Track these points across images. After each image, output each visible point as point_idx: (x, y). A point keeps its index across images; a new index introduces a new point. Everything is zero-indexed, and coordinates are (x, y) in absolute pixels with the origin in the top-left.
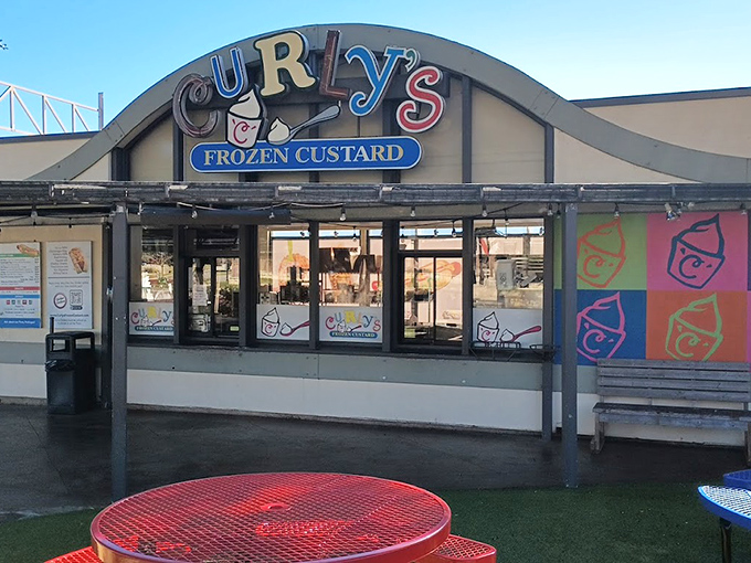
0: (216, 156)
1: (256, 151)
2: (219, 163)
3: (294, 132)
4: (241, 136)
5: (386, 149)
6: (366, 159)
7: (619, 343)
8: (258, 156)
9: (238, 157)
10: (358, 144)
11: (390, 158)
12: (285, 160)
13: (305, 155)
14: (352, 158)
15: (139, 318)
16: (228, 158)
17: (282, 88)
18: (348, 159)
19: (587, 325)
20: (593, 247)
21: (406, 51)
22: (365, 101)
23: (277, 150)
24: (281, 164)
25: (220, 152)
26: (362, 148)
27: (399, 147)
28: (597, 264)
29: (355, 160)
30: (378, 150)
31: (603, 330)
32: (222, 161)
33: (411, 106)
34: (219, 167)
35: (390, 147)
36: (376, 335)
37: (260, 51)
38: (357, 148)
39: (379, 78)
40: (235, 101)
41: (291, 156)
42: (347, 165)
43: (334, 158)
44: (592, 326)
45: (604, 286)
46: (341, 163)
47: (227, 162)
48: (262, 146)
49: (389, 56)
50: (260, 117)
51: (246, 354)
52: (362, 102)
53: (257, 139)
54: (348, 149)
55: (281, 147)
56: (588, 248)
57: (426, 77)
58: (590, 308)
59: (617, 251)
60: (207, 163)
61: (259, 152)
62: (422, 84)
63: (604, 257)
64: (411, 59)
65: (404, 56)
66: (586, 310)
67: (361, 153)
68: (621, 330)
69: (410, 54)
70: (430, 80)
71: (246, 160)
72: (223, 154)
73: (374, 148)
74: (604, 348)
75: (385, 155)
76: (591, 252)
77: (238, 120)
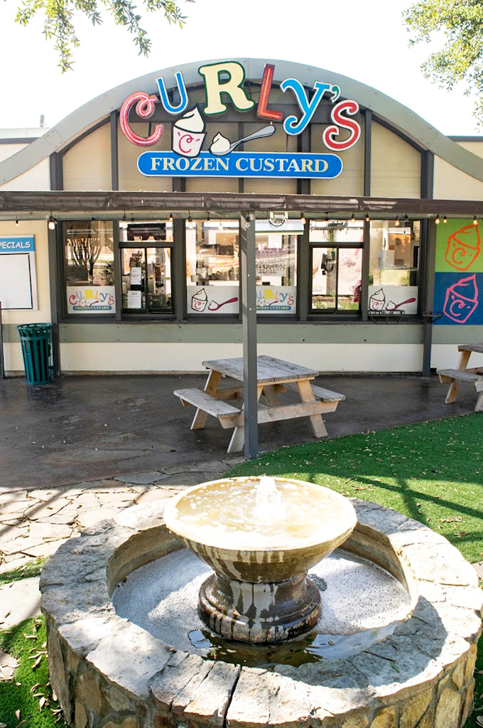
0: (162, 163)
1: (199, 160)
2: (165, 168)
3: (234, 145)
4: (185, 146)
5: (314, 163)
6: (297, 170)
7: (474, 308)
8: (202, 163)
9: (183, 164)
10: (290, 158)
11: (317, 170)
12: (226, 168)
13: (243, 164)
14: (285, 168)
15: (77, 299)
16: (174, 165)
17: (223, 108)
18: (281, 169)
19: (453, 297)
20: (459, 242)
21: (331, 87)
22: (297, 123)
23: (219, 160)
24: (222, 171)
25: (165, 160)
26: (294, 161)
27: (324, 162)
28: (461, 254)
29: (288, 170)
30: (307, 163)
31: (462, 300)
32: (168, 167)
33: (335, 130)
34: (165, 172)
35: (317, 162)
36: (290, 308)
37: (203, 76)
38: (290, 162)
39: (309, 106)
40: (181, 117)
41: (232, 165)
42: (282, 174)
43: (270, 168)
44: (456, 298)
45: (465, 270)
46: (276, 172)
47: (172, 168)
48: (205, 155)
49: (318, 89)
50: (203, 132)
51: (182, 325)
52: (294, 124)
53: (201, 149)
54: (282, 161)
55: (223, 157)
56: (456, 243)
57: (348, 109)
58: (456, 285)
59: (474, 245)
60: (154, 168)
61: (203, 161)
62: (344, 113)
63: (466, 249)
64: (336, 93)
65: (330, 90)
66: (453, 287)
67: (293, 165)
68: (475, 300)
69: (335, 89)
70: (351, 111)
71: (190, 166)
72: (169, 161)
73: (304, 161)
74: (464, 312)
75: (313, 167)
76: (458, 246)
77: (183, 133)
